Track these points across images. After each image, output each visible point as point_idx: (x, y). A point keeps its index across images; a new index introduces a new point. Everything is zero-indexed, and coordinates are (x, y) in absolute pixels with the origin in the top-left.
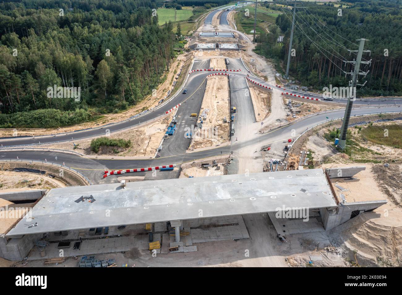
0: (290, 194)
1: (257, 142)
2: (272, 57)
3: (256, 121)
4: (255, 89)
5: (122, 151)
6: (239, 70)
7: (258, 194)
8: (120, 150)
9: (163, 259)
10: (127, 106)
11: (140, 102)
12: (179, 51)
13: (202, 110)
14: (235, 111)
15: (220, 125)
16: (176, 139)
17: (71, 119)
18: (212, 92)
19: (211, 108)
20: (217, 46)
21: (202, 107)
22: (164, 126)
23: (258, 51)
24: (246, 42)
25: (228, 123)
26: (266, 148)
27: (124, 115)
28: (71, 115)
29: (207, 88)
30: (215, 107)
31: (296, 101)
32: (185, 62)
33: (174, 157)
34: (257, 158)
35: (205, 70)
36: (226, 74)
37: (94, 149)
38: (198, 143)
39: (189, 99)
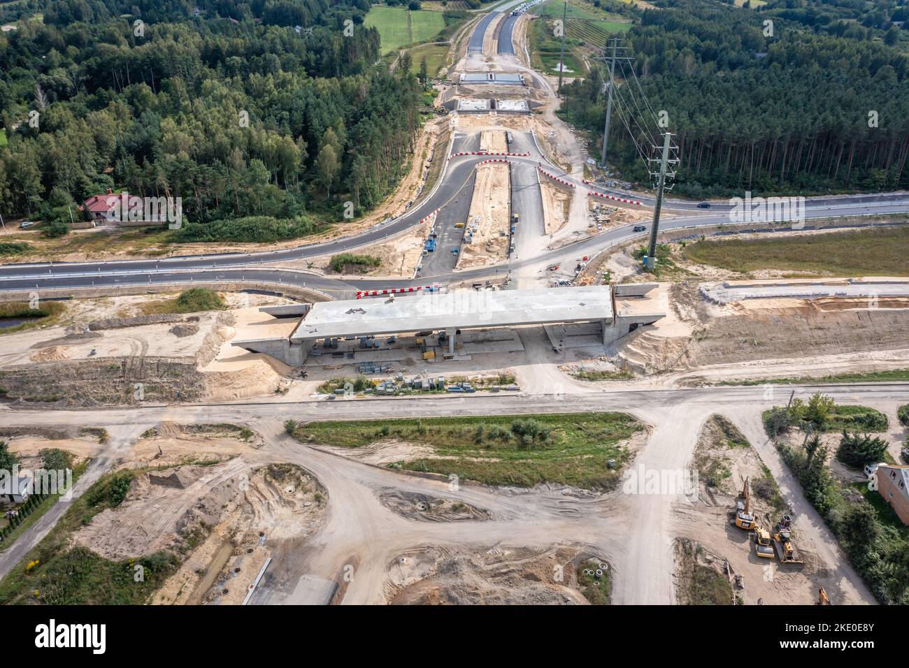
0: (567, 308)
1: (544, 260)
2: (587, 128)
3: (545, 234)
4: (549, 187)
5: (371, 270)
6: (527, 154)
7: (534, 307)
8: (368, 269)
9: (438, 366)
10: (362, 212)
11: (379, 206)
12: (426, 113)
13: (470, 219)
14: (516, 220)
15: (496, 239)
16: (439, 256)
17: (292, 230)
18: (484, 191)
19: (483, 216)
20: (493, 106)
21: (470, 214)
22: (420, 240)
23: (563, 115)
24: (546, 95)
25: (507, 235)
26: (553, 267)
27: (360, 225)
28: (291, 225)
29: (476, 184)
30: (489, 214)
31: (607, 206)
32: (438, 135)
33: (438, 277)
34: (540, 278)
35: (473, 154)
36: (506, 161)
37: (336, 267)
38: (466, 262)
39: (452, 201)
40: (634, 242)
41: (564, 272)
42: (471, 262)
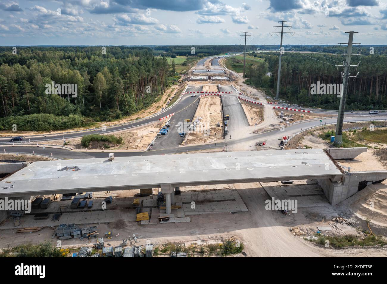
0: (291, 166)
1: (252, 139)
3: (249, 125)
4: (247, 106)
5: (113, 147)
6: (231, 93)
7: (255, 165)
8: (111, 145)
9: (152, 229)
10: (121, 116)
11: (134, 113)
12: (173, 83)
13: (195, 118)
14: (228, 118)
15: (214, 128)
16: (169, 137)
17: (64, 123)
18: (205, 107)
19: (204, 117)
20: (209, 78)
21: (195, 116)
22: (157, 129)
23: (248, 83)
24: (237, 77)
25: (222, 127)
26: (261, 144)
27: (117, 123)
28: (65, 120)
29: (200, 104)
30: (208, 116)
31: (288, 114)
32: (178, 89)
33: (166, 150)
34: (252, 150)
35: (198, 92)
36: (218, 95)
37: (84, 144)
38: (190, 141)
39: (183, 110)
40: (317, 130)
41: (271, 146)
42: (194, 141)
